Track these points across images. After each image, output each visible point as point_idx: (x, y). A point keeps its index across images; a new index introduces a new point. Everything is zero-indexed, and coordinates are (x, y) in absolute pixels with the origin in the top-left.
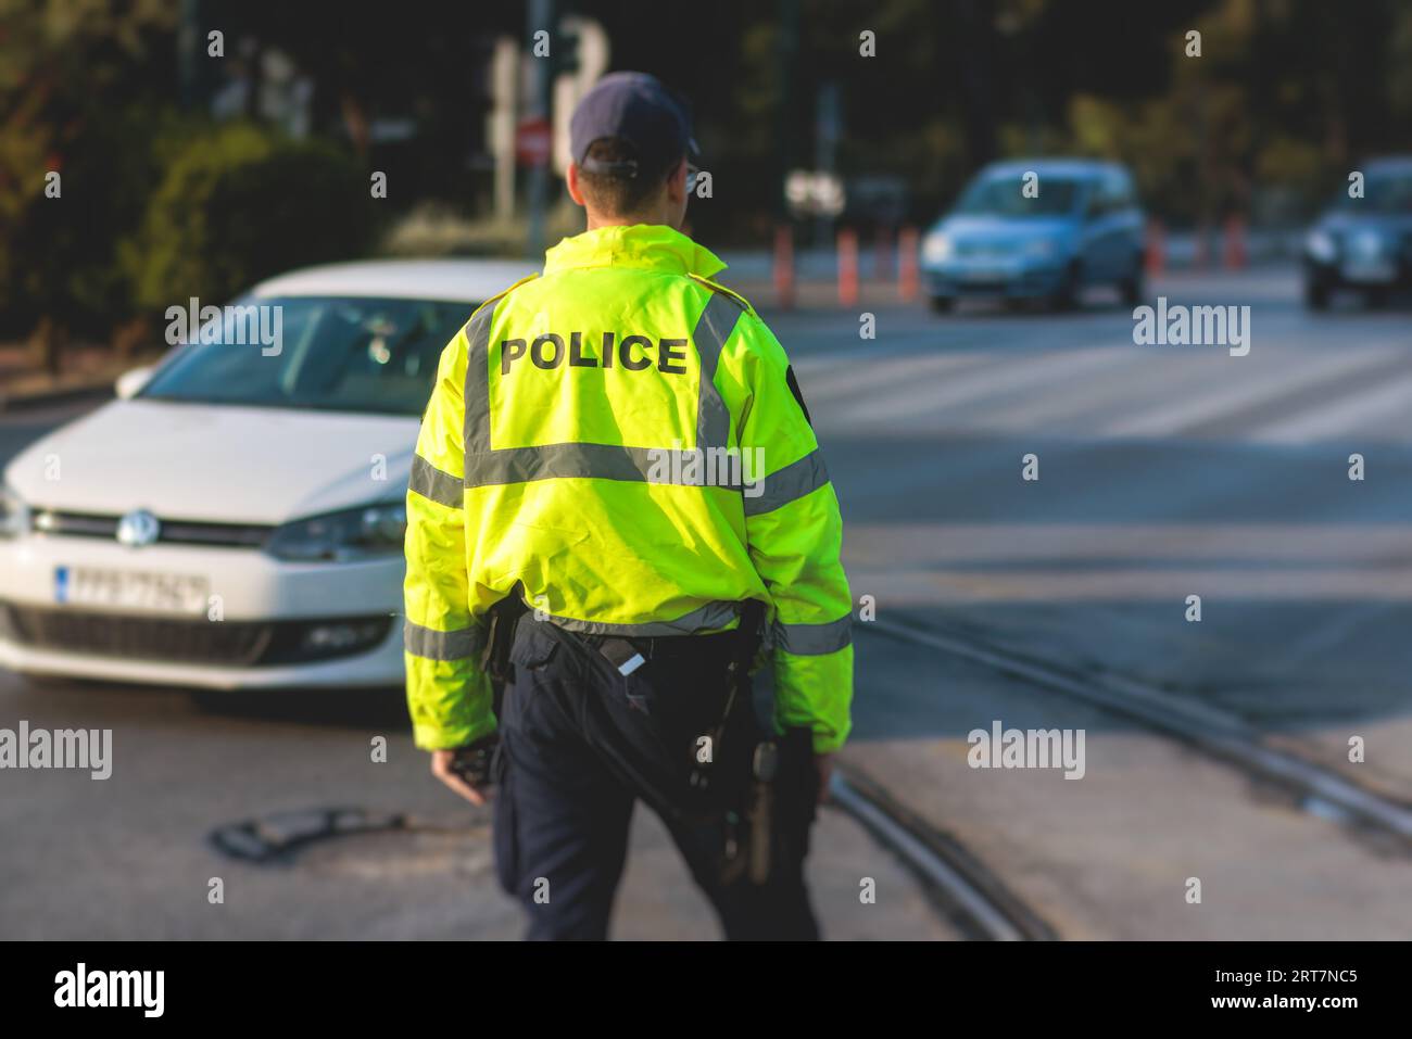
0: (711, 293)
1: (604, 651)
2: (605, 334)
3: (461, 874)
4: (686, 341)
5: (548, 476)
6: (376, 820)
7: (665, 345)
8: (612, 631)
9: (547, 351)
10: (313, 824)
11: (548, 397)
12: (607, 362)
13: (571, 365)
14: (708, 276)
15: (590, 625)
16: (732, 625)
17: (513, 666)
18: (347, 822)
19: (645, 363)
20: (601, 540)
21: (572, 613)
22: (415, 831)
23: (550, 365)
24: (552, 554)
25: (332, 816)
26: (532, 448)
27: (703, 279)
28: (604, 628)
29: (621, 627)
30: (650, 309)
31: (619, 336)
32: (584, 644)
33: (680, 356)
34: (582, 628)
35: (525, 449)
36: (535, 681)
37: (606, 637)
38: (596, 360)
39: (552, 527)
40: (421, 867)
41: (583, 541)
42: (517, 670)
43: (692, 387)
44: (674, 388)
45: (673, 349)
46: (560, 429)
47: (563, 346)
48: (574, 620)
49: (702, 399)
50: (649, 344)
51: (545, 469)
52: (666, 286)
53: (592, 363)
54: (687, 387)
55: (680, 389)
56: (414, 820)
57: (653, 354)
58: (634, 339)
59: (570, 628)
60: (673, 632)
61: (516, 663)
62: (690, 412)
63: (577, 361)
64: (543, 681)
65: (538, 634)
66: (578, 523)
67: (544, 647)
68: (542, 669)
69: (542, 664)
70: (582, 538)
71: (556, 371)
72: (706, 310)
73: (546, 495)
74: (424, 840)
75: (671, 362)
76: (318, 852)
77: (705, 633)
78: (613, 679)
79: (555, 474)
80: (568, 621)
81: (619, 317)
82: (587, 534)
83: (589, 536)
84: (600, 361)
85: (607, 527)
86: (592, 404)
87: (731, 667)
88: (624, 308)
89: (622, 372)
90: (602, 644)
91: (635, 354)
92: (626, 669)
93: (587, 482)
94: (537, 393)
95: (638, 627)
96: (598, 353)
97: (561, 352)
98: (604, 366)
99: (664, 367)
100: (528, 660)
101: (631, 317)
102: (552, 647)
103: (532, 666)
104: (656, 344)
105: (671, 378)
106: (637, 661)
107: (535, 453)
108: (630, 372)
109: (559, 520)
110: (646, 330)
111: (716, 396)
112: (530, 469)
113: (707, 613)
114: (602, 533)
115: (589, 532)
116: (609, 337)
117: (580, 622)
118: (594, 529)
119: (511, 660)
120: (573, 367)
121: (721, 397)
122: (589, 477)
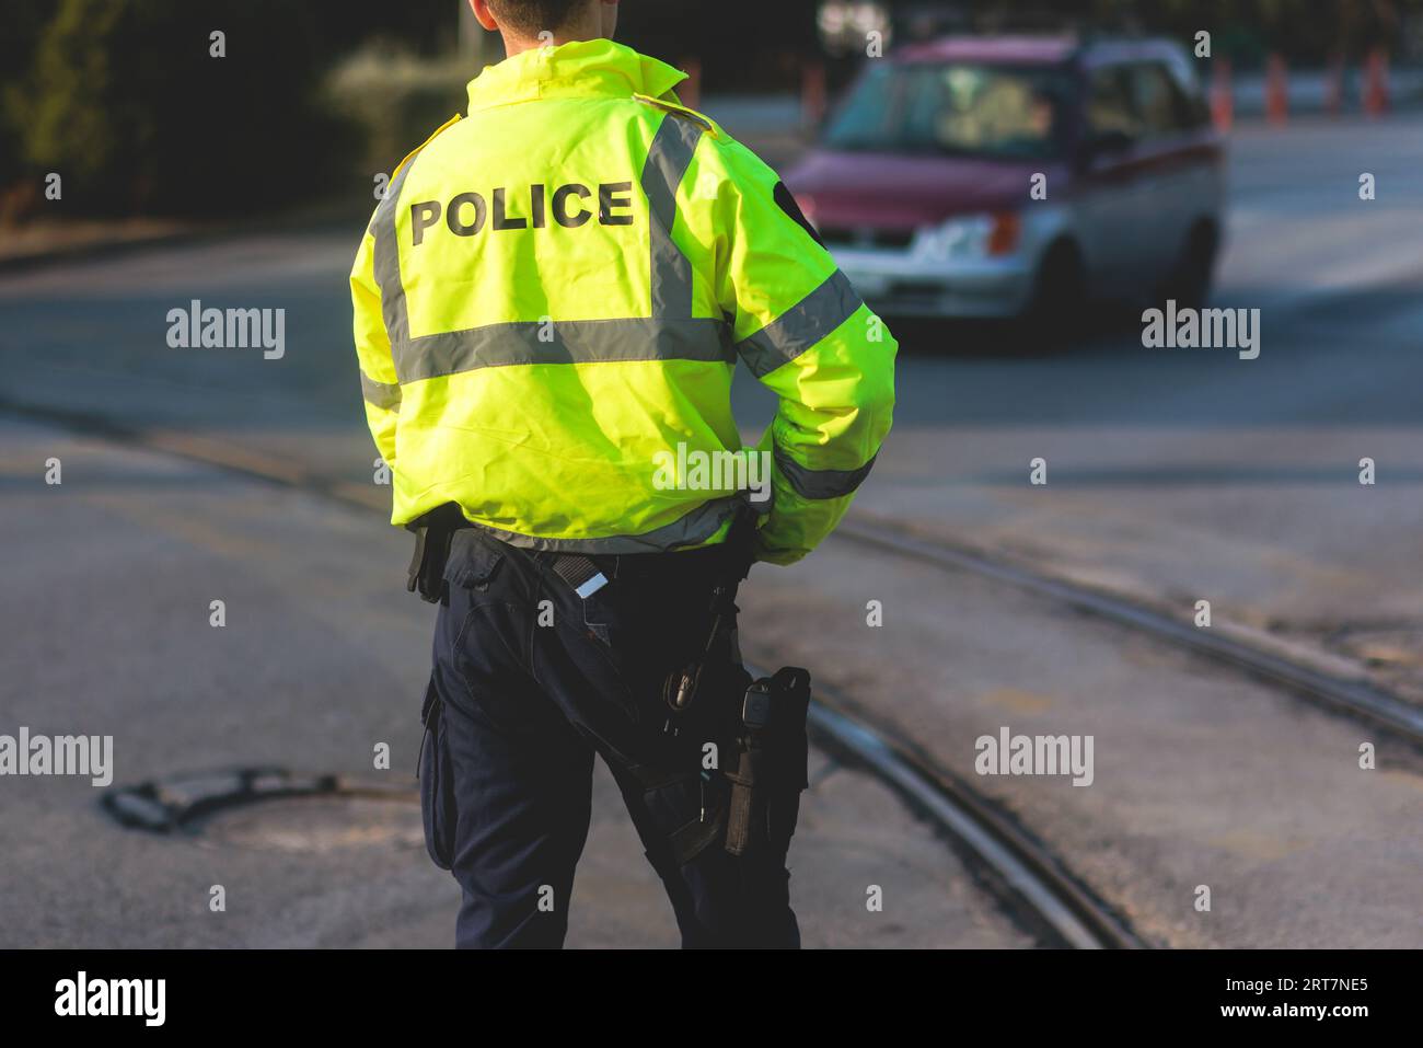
0: (661, 115)
1: (558, 569)
2: (533, 186)
3: (403, 846)
4: (630, 183)
5: (476, 366)
6: (300, 782)
7: (605, 190)
8: (566, 548)
9: (466, 214)
10: (225, 785)
11: (469, 270)
12: (538, 221)
13: (495, 229)
14: (659, 93)
15: (540, 542)
16: (716, 538)
17: (447, 583)
18: (265, 784)
19: (584, 216)
20: (545, 439)
21: (517, 528)
22: (348, 794)
23: (469, 231)
24: (487, 460)
25: (248, 775)
26: (454, 334)
27: (652, 99)
28: (557, 544)
29: (578, 542)
30: (586, 151)
31: (550, 189)
32: (532, 560)
33: (623, 203)
34: (531, 544)
35: (448, 334)
36: (473, 603)
37: (560, 554)
38: (524, 220)
39: (486, 427)
40: (353, 837)
41: (525, 442)
42: (451, 589)
43: (641, 241)
44: (621, 244)
45: (615, 195)
46: (489, 308)
47: (485, 208)
48: (521, 536)
49: (655, 252)
50: (587, 193)
51: (473, 358)
52: (605, 115)
53: (519, 223)
54: (637, 237)
55: (627, 243)
56: (347, 783)
57: (592, 204)
58: (568, 189)
59: (517, 544)
60: (643, 548)
61: (451, 582)
62: (641, 271)
63: (503, 223)
64: (482, 603)
65: (478, 547)
66: (517, 421)
67: (483, 562)
68: (482, 589)
69: (481, 583)
70: (522, 438)
71: (476, 239)
72: (657, 138)
73: (475, 387)
74: (358, 805)
75: (615, 211)
76: (230, 818)
77: (680, 549)
78: (569, 603)
79: (484, 362)
80: (514, 536)
81: (548, 163)
82: (528, 433)
83: (530, 436)
84: (530, 221)
85: (551, 422)
86: (524, 274)
87: (717, 591)
88: (553, 153)
89: (555, 230)
90: (555, 561)
91: (572, 206)
92: (585, 591)
93: (525, 369)
94: (457, 266)
95: (599, 542)
96: (525, 211)
97: (482, 214)
98: (536, 225)
99: (606, 219)
100: (465, 577)
101: (563, 162)
102: (495, 562)
103: (470, 585)
104: (595, 192)
105: (616, 231)
106: (598, 581)
107: (458, 338)
108: (565, 229)
109: (493, 419)
110: (582, 176)
111: (671, 248)
112: (454, 358)
113: (686, 526)
114: (546, 431)
115: (530, 431)
116: (538, 191)
117: (528, 537)
118: (536, 428)
119: (444, 577)
120: (496, 231)
121: (678, 249)
122: (525, 363)
